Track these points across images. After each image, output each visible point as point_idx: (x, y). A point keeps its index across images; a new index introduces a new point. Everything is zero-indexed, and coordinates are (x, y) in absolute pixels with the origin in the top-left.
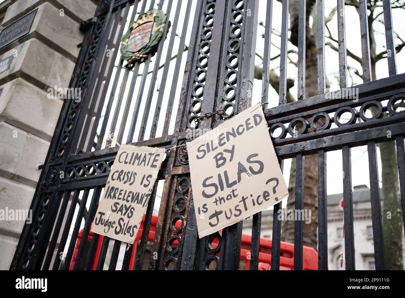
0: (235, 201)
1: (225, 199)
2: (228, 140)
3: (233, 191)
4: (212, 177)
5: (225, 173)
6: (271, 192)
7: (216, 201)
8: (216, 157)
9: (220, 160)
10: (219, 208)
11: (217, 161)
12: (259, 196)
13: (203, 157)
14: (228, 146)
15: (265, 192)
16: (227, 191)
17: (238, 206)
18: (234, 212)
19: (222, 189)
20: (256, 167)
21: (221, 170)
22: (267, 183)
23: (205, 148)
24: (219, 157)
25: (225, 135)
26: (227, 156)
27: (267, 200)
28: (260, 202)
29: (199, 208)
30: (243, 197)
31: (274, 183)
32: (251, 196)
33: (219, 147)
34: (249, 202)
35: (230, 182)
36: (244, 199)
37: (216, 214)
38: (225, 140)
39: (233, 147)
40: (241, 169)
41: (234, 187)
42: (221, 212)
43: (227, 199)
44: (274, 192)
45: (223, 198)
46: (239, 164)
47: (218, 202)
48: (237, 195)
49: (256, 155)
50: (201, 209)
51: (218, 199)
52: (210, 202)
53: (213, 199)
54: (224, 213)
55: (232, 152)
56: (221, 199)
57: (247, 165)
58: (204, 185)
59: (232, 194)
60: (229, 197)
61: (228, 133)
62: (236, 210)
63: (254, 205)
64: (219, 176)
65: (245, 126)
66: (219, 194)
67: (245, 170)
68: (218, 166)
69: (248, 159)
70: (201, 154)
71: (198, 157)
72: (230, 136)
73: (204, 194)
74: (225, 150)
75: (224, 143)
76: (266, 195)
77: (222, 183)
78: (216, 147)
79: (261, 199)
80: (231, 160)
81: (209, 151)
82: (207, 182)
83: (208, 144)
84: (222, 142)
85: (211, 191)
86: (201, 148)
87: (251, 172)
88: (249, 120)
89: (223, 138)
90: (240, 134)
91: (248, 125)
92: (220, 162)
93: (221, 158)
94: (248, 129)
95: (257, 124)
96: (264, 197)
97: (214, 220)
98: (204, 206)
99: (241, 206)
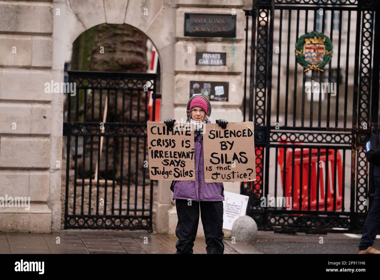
0: (227, 172)
1: (223, 168)
2: (231, 136)
3: (228, 166)
4: (217, 154)
5: (226, 155)
6: (248, 175)
7: (218, 168)
8: (221, 143)
9: (224, 146)
10: (219, 171)
11: (222, 145)
12: (242, 174)
13: (213, 138)
14: (230, 140)
15: (245, 174)
16: (225, 165)
17: (229, 174)
18: (227, 176)
19: (222, 163)
20: (244, 160)
21: (224, 152)
22: (247, 170)
23: (215, 133)
24: (223, 144)
25: (229, 132)
26: (229, 146)
27: (245, 178)
28: (241, 177)
29: (207, 167)
30: (233, 172)
31: (251, 171)
32: (238, 173)
33: (224, 138)
34: (236, 175)
35: (228, 161)
36: (233, 173)
37: (217, 174)
38: (228, 135)
39: (233, 142)
40: (235, 157)
41: (229, 165)
42: (219, 174)
43: (224, 169)
44: (250, 175)
45: (222, 168)
46: (235, 153)
47: (219, 169)
48: (230, 169)
49: (245, 153)
50: (208, 168)
51: (219, 167)
52: (214, 167)
53: (217, 165)
54: (221, 175)
55: (232, 144)
56: (221, 168)
57: (239, 157)
58: (212, 155)
59: (227, 167)
60: (226, 169)
61: (231, 132)
62: (228, 176)
63: (238, 177)
64: (222, 155)
65: (242, 133)
66: (220, 164)
67: (237, 159)
68: (222, 149)
69: (240, 153)
70: (212, 136)
71: (209, 136)
72: (232, 135)
73: (211, 161)
74: (228, 142)
75: (228, 137)
76: (245, 175)
77: (223, 159)
78: (222, 137)
79: (242, 176)
80: (230, 149)
81: (217, 137)
82: (214, 155)
83: (217, 132)
84: (227, 135)
85: (216, 161)
86: (212, 132)
87: (240, 161)
88: (245, 130)
89: (228, 133)
90: (238, 136)
91: (244, 133)
92: (224, 147)
93: (225, 145)
94: (243, 136)
95: (249, 136)
96: (244, 176)
97: (215, 177)
98: (210, 167)
99: (231, 175)
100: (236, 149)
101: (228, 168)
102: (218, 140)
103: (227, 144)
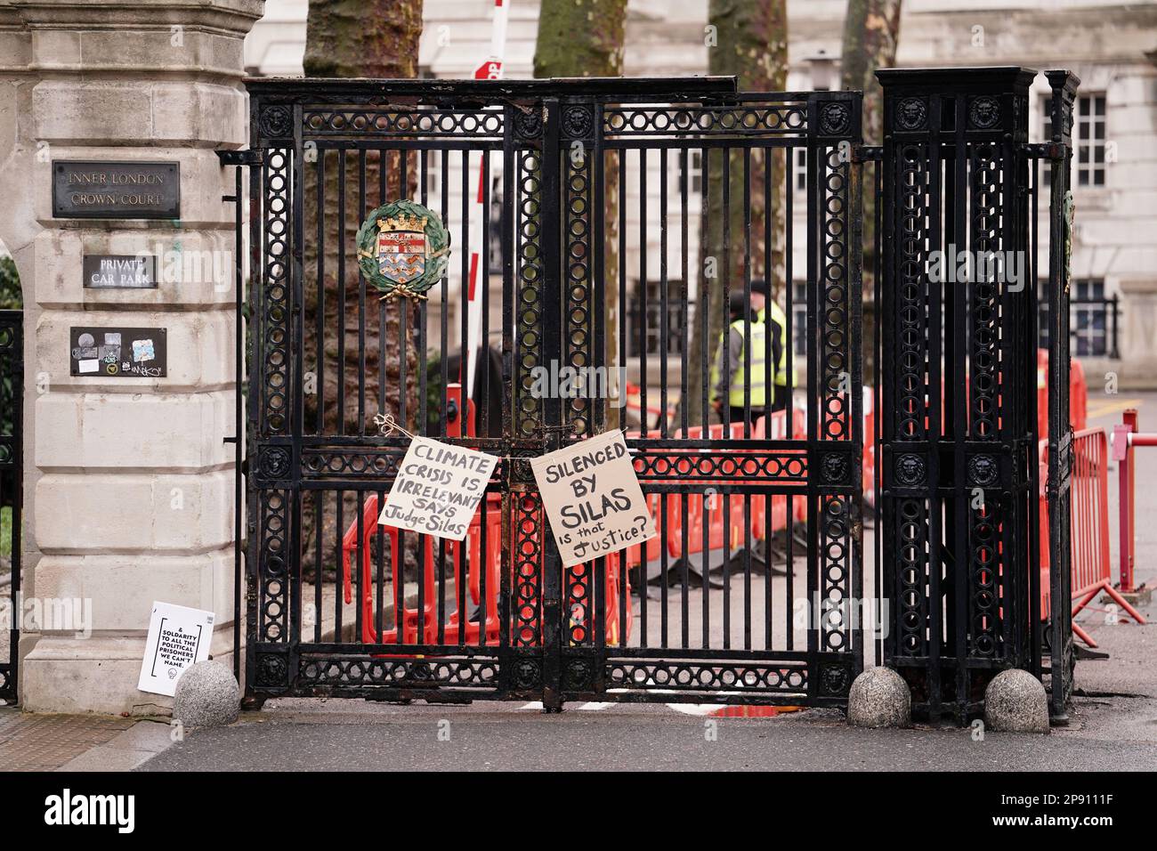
0: (600, 536)
1: (591, 531)
2: (586, 467)
3: (599, 524)
4: (572, 506)
5: (588, 503)
6: (639, 529)
7: (580, 533)
8: (573, 484)
9: (579, 489)
10: (584, 539)
11: (576, 489)
12: (627, 532)
13: (555, 481)
14: (588, 473)
15: (633, 529)
16: (591, 524)
17: (605, 539)
18: (602, 545)
19: (586, 521)
20: (623, 503)
21: (583, 500)
22: (635, 520)
23: (557, 470)
24: (577, 485)
25: (581, 460)
26: (588, 485)
27: (634, 536)
28: (628, 537)
29: (560, 538)
30: (610, 531)
31: (642, 521)
32: (619, 531)
33: (576, 473)
34: (617, 537)
35: (595, 515)
36: (611, 534)
37: (582, 545)
38: (582, 466)
39: (594, 476)
40: (606, 503)
41: (599, 520)
42: (587, 544)
44: (643, 529)
45: (588, 530)
46: (603, 496)
47: (583, 534)
48: (604, 529)
49: (622, 490)
50: (563, 539)
51: (582, 530)
52: (573, 533)
53: (577, 529)
54: (590, 544)
55: (593, 481)
56: (586, 531)
57: (612, 500)
58: (563, 513)
59: (597, 526)
60: (595, 530)
61: (585, 459)
62: (604, 543)
63: (622, 539)
64: (581, 506)
65: (605, 455)
66: (583, 525)
67: (611, 505)
68: (578, 495)
69: (613, 494)
70: (553, 477)
71: (548, 479)
72: (588, 463)
73: (564, 523)
74: (584, 479)
75: (582, 470)
76: (634, 531)
77: (585, 514)
78: (572, 473)
79: (629, 535)
80: (593, 491)
81: (563, 475)
82: (567, 512)
83: (559, 466)
84: (579, 467)
85: (573, 521)
86: (551, 470)
87: (618, 507)
88: (609, 447)
89: (579, 463)
90: (600, 462)
91: (608, 454)
92: (580, 491)
93: (580, 487)
94: (609, 459)
95: (619, 456)
96: (633, 533)
97: (580, 551)
98: (566, 536)
99: (609, 540)
100: (604, 488)
101: (599, 528)
102: (566, 481)
103: (585, 483)
